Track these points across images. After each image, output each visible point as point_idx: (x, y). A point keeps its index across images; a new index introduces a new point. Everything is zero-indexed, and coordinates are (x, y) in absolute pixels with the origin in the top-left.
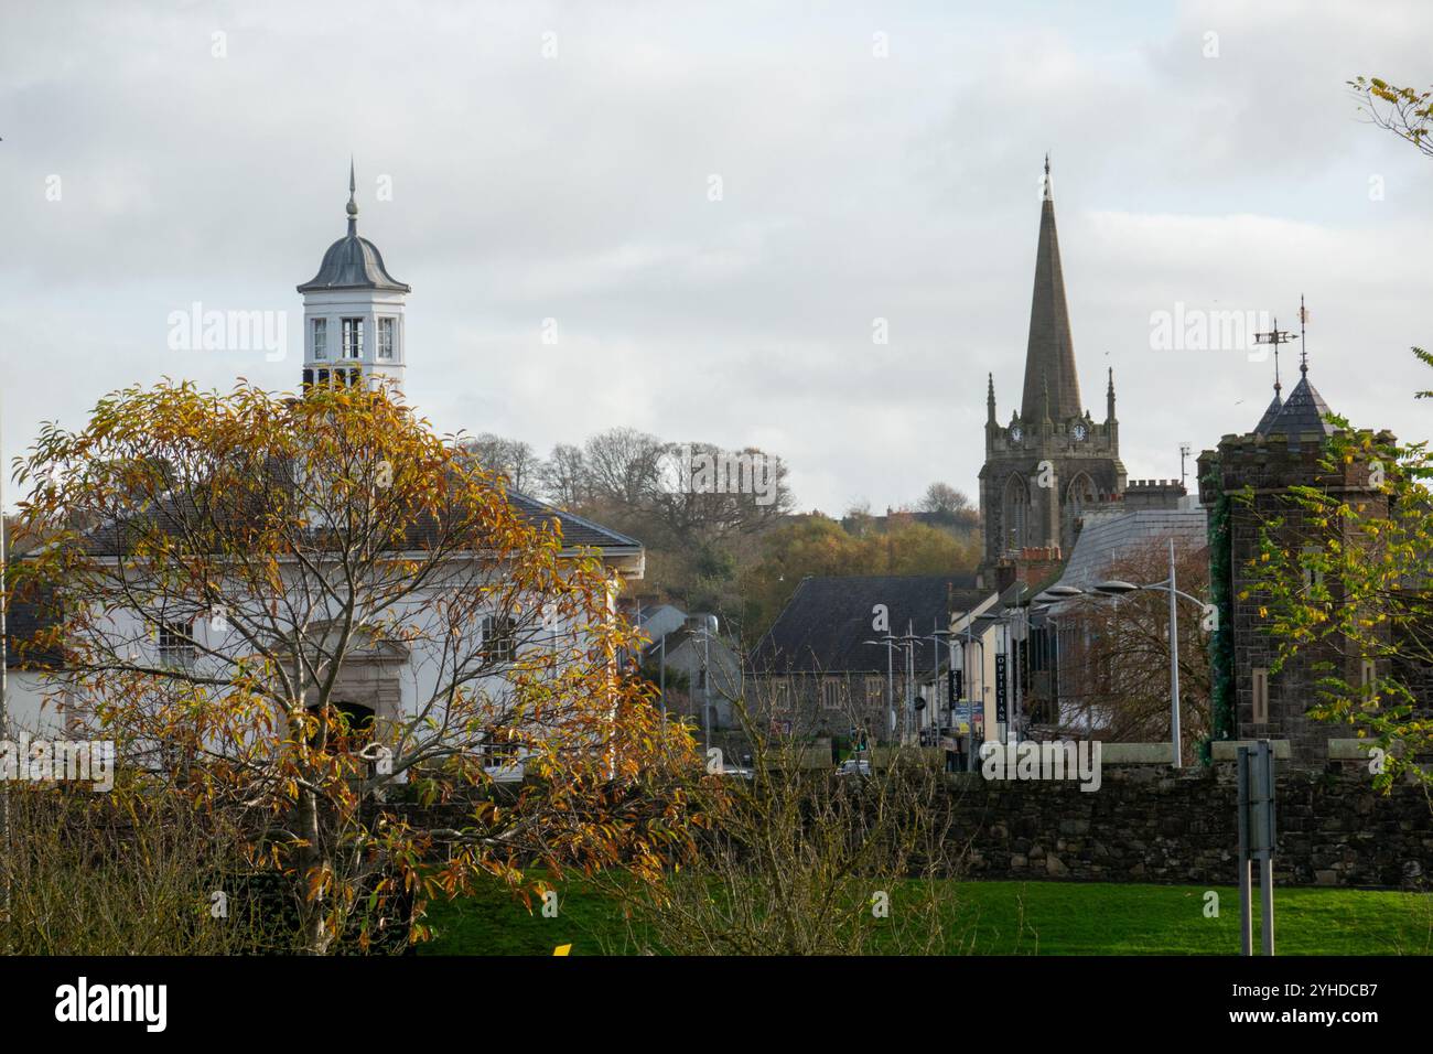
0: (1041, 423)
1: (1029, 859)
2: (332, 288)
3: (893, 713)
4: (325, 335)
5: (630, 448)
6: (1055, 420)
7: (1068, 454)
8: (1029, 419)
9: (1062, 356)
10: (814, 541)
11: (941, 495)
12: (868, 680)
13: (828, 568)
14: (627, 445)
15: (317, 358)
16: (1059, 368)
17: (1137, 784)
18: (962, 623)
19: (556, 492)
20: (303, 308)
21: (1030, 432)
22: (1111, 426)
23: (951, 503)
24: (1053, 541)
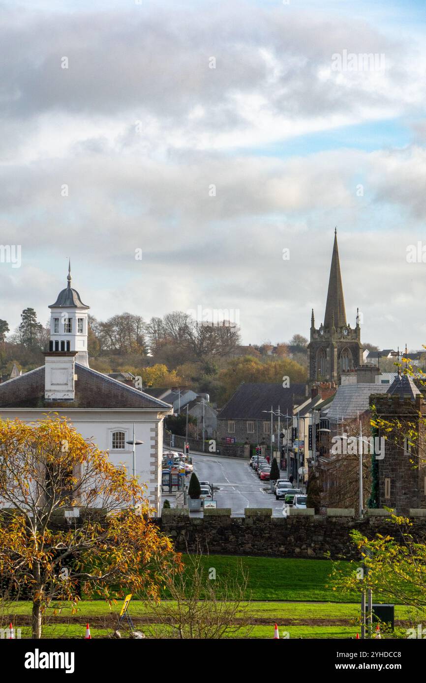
0: (331, 329)
1: (301, 549)
2: (61, 307)
3: (273, 435)
4: (58, 324)
5: (180, 319)
6: (337, 327)
7: (341, 340)
8: (326, 327)
9: (339, 303)
10: (247, 364)
11: (298, 338)
12: (264, 423)
13: (252, 374)
14: (179, 318)
15: (55, 332)
16: (338, 308)
17: (341, 524)
18: (298, 409)
19: (152, 335)
20: (50, 314)
21: (327, 332)
22: (357, 330)
23: (301, 342)
24: (335, 373)
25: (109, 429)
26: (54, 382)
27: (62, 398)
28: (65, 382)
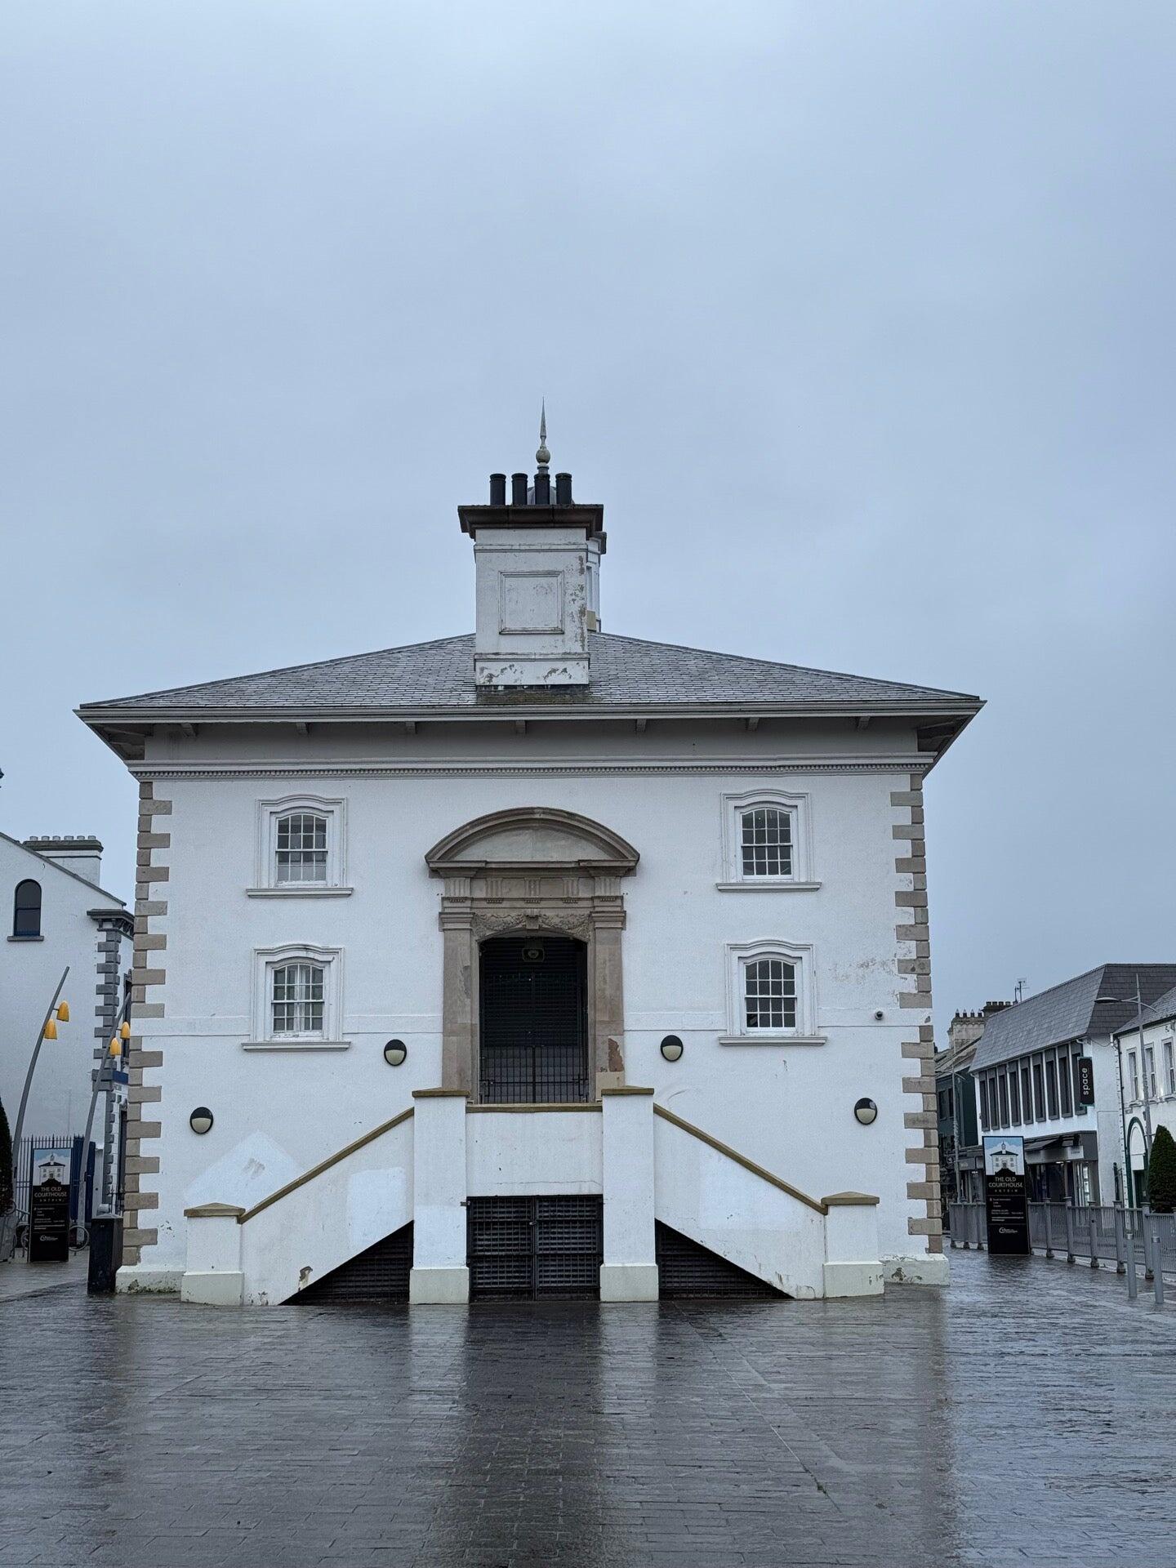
25: (730, 797)
26: (510, 625)
27: (542, 682)
28: (555, 624)
